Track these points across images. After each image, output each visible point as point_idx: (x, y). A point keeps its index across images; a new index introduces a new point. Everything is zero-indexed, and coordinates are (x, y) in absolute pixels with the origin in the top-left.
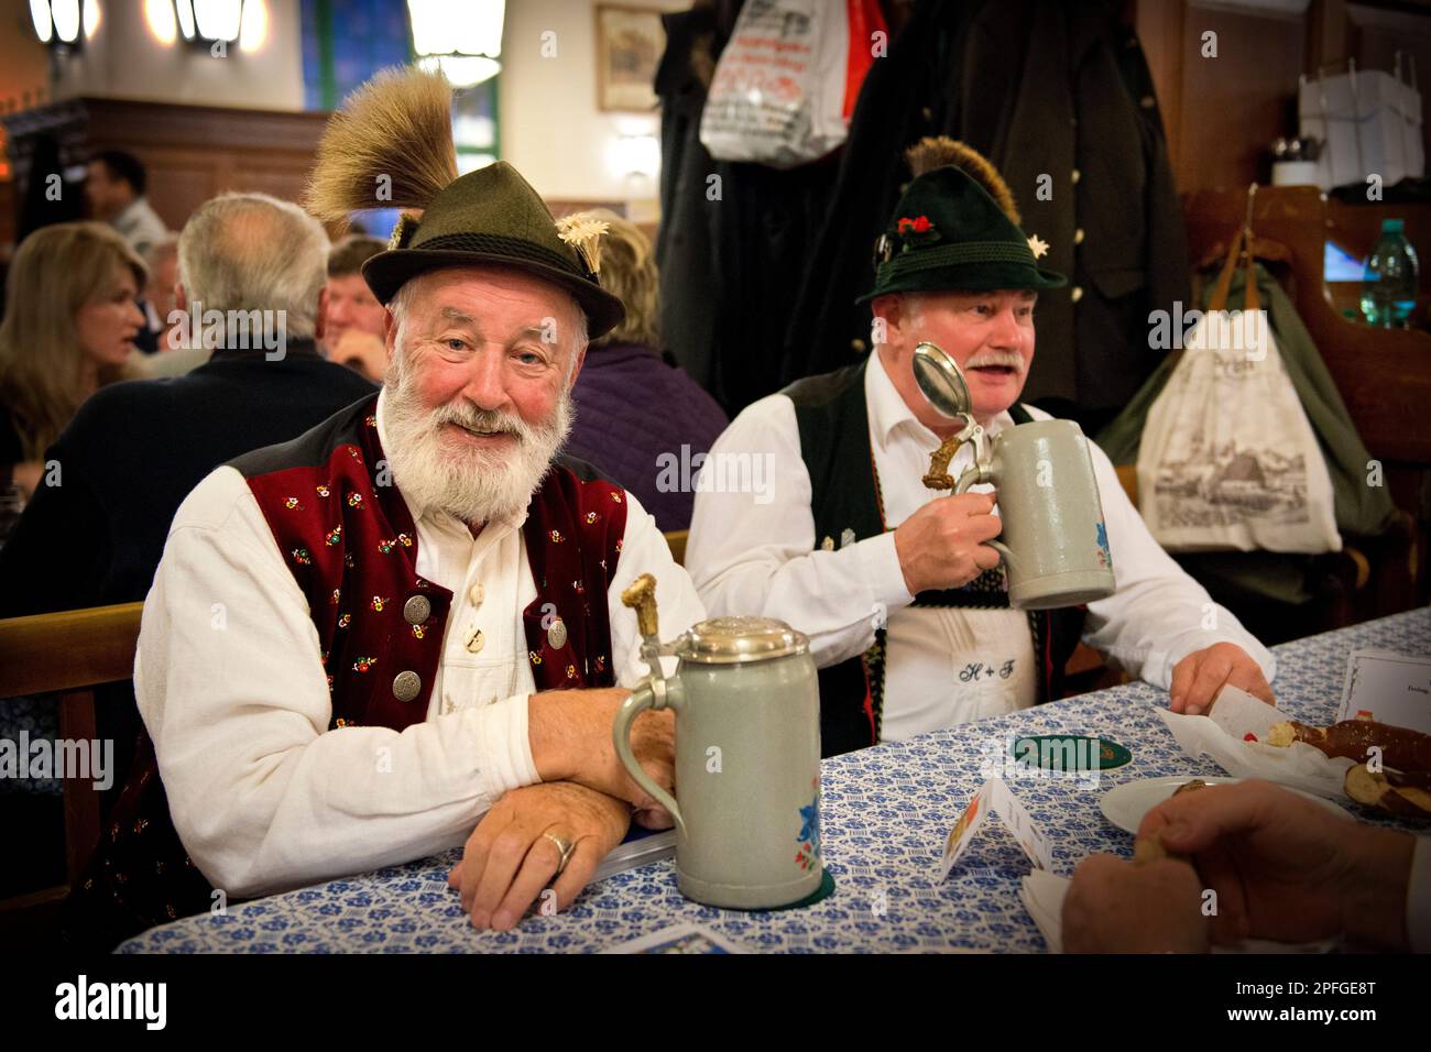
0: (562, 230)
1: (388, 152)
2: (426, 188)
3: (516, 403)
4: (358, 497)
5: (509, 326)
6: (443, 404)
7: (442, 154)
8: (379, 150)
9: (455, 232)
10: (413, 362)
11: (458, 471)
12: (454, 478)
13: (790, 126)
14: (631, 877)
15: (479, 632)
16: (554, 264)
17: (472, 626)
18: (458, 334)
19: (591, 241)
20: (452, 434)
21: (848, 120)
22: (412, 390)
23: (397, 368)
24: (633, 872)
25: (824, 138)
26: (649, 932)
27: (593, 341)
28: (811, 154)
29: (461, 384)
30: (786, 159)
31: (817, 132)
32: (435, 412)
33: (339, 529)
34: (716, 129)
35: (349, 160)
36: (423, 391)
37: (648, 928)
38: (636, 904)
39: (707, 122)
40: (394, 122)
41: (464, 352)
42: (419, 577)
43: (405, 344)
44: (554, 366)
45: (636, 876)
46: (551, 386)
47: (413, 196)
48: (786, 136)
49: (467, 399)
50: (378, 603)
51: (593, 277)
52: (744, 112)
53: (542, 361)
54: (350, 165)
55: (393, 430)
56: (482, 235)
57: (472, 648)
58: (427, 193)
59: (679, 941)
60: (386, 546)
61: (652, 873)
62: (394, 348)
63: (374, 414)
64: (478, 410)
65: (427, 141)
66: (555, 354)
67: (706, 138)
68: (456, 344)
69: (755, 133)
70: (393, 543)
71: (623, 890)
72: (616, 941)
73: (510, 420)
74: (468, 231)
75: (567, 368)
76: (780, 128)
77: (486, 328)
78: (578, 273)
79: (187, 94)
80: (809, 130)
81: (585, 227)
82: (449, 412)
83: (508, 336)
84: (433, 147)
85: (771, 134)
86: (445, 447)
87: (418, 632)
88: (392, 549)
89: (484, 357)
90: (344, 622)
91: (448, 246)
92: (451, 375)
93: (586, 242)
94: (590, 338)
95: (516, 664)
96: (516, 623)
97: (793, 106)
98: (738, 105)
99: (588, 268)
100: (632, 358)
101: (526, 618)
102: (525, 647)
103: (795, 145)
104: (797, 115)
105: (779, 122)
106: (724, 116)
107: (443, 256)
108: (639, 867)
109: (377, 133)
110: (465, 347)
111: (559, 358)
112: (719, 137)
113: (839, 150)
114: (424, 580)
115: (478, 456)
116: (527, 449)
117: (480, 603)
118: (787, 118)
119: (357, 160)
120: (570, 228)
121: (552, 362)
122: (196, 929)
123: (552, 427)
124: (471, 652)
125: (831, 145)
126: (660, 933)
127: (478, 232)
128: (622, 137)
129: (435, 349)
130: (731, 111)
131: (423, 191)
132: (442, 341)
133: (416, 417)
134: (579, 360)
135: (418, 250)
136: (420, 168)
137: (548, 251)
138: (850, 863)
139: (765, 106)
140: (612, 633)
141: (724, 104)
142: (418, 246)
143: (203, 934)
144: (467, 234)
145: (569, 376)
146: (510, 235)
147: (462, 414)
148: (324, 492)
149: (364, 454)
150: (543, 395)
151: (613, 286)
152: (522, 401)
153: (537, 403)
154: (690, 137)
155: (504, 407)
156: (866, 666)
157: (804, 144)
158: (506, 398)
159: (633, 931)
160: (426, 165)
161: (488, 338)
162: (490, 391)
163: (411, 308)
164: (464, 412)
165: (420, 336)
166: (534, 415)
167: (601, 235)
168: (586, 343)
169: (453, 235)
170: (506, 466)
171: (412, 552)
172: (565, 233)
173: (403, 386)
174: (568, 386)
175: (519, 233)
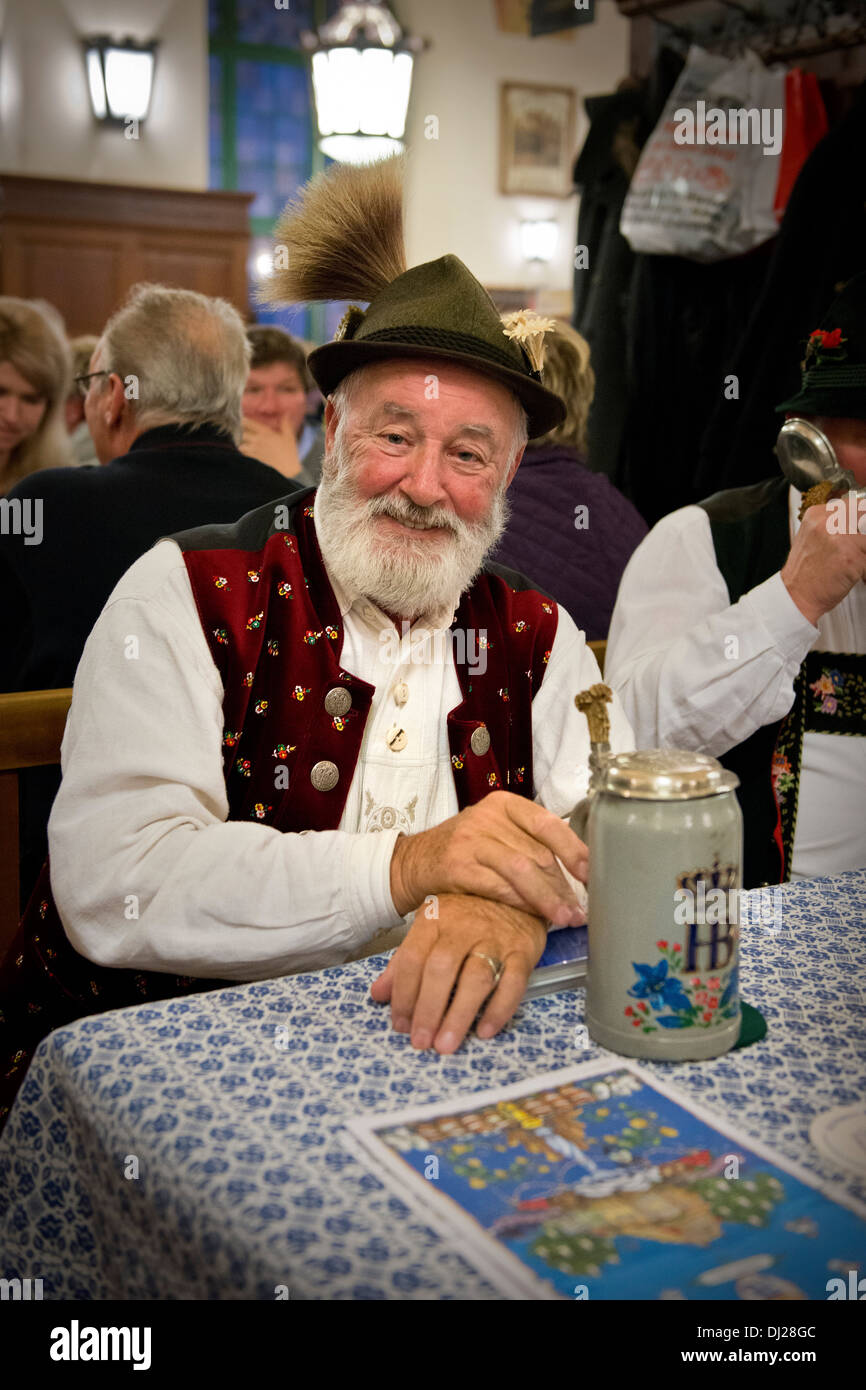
0: (507, 326)
1: (338, 242)
2: (373, 280)
3: (452, 498)
4: (287, 587)
5: (448, 424)
6: (378, 495)
7: (392, 246)
8: (329, 241)
9: (401, 325)
10: (352, 454)
11: (393, 561)
12: (388, 567)
13: (716, 218)
14: (552, 1003)
15: (401, 731)
16: (497, 360)
17: (395, 725)
18: (398, 429)
19: (536, 338)
20: (387, 526)
21: (781, 212)
22: (349, 481)
23: (336, 459)
24: (554, 998)
25: (752, 232)
26: (573, 1063)
27: (532, 441)
28: (737, 248)
29: (398, 477)
30: (711, 253)
31: (745, 225)
32: (369, 503)
33: (261, 616)
34: (638, 219)
35: (300, 251)
36: (360, 482)
37: (573, 1059)
38: (559, 1031)
39: (628, 212)
40: (346, 213)
41: (403, 446)
42: (342, 671)
43: (345, 436)
44: (493, 465)
45: (557, 1001)
46: (488, 484)
47: (361, 289)
48: (712, 228)
49: (402, 493)
50: (300, 693)
51: (536, 375)
52: (668, 202)
53: (479, 460)
54: (301, 255)
55: (328, 520)
56: (427, 328)
57: (394, 746)
58: (374, 286)
59: (606, 1075)
60: (312, 637)
61: (573, 999)
62: (334, 439)
63: (312, 505)
64: (413, 505)
65: (377, 233)
66: (493, 453)
67: (627, 229)
68: (395, 438)
69: (680, 225)
70: (319, 635)
71: (544, 1015)
72: (541, 1069)
73: (446, 515)
74: (413, 324)
75: (504, 467)
76: (706, 220)
77: (427, 423)
78: (522, 370)
79: (96, 173)
80: (737, 222)
81: (530, 324)
82: (384, 503)
83: (447, 434)
84: (383, 241)
85: (696, 226)
86: (380, 538)
87: (339, 724)
88: (318, 641)
89: (423, 453)
90: (261, 708)
91: (393, 339)
92: (391, 468)
93: (531, 339)
94: (530, 439)
95: (438, 765)
96: (439, 726)
97: (720, 197)
98: (662, 195)
99: (531, 367)
100: (553, 460)
101: (450, 722)
102: (448, 751)
103: (721, 239)
104: (725, 206)
105: (706, 213)
106: (647, 206)
107: (386, 348)
108: (561, 993)
109: (329, 224)
110: (404, 442)
111: (498, 457)
112: (640, 230)
113: (768, 244)
114: (347, 674)
115: (413, 546)
116: (462, 545)
117: (404, 703)
118: (713, 210)
119: (308, 250)
120: (516, 324)
121: (490, 461)
122: (123, 1023)
123: (487, 525)
124: (394, 751)
125: (759, 239)
126: (585, 1065)
127: (424, 325)
128: (523, 221)
129: (375, 442)
130: (655, 201)
131: (370, 282)
132: (381, 435)
133: (350, 507)
134: (517, 459)
135: (363, 341)
136: (369, 260)
137: (492, 346)
138: (781, 1006)
139: (691, 196)
140: (534, 745)
141: (648, 193)
142: (364, 338)
143: (131, 1029)
144: (412, 328)
145: (506, 476)
146: (454, 329)
147: (397, 506)
148: (254, 578)
149: (299, 542)
150: (479, 491)
151: (555, 386)
152: (459, 497)
153: (474, 499)
154: (608, 227)
155: (440, 503)
156: (778, 793)
157: (730, 237)
158: (442, 494)
159: (559, 1061)
160: (375, 257)
161: (428, 434)
162: (426, 486)
163: (353, 399)
164: (399, 505)
165: (360, 428)
166: (470, 512)
167: (546, 332)
168: (525, 443)
169: (398, 328)
170: (440, 558)
171: (338, 645)
172: (510, 329)
173: (341, 476)
174: (504, 485)
175: (465, 327)
